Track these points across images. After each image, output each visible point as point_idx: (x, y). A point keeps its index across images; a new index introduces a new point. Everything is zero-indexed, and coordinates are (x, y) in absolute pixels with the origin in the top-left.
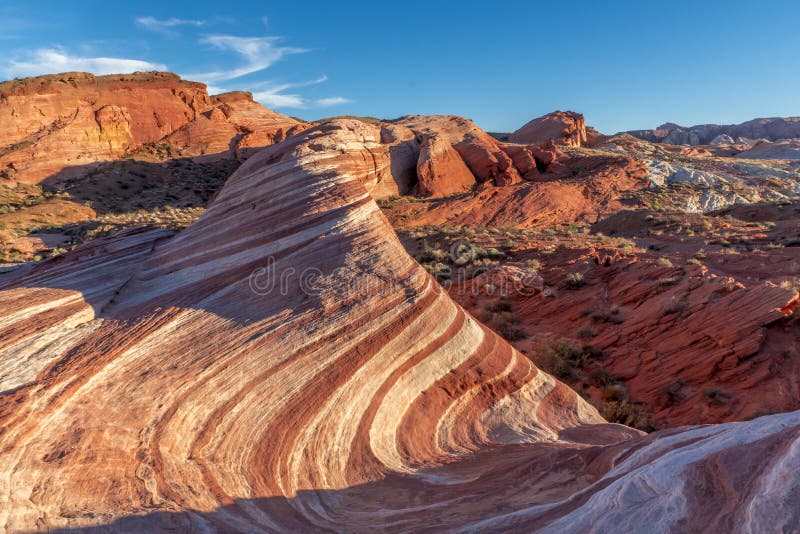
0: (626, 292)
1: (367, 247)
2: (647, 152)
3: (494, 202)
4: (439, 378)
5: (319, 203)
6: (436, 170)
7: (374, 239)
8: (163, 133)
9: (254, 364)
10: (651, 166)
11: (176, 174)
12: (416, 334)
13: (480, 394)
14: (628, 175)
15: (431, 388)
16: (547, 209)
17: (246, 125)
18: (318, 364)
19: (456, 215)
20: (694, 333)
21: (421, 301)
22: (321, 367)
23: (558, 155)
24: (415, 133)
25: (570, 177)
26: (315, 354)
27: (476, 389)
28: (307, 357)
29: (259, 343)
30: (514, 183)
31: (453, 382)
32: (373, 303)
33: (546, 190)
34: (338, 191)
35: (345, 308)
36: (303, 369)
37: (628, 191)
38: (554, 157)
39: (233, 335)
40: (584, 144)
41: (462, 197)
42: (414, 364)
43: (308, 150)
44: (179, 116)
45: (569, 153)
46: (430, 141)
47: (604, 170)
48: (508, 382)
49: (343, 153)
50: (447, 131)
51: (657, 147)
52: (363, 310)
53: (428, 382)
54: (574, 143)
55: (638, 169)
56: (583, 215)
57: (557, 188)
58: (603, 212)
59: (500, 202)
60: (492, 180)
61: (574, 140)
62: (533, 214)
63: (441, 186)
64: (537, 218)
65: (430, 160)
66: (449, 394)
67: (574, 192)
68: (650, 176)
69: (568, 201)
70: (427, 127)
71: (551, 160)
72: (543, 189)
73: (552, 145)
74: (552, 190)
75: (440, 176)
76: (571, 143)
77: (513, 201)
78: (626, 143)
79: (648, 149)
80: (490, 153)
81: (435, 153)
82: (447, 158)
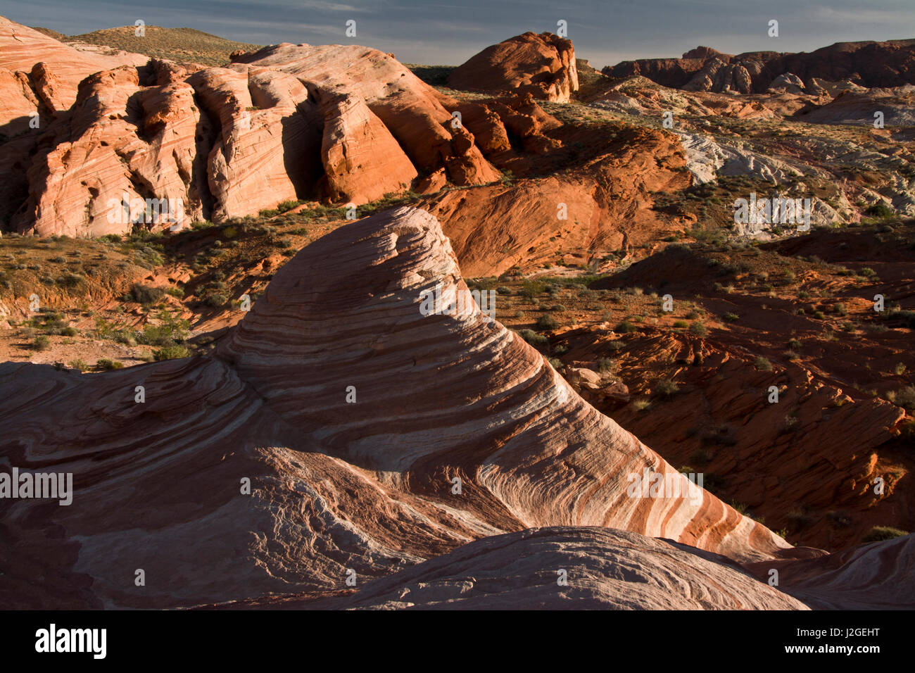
0: (730, 403)
4: (686, 525)
6: (352, 154)
10: (691, 146)
13: (711, 534)
14: (659, 164)
15: (683, 533)
16: (547, 229)
20: (811, 455)
23: (541, 120)
24: (307, 84)
27: (708, 531)
33: (540, 194)
35: (613, 479)
37: (660, 193)
38: (537, 124)
40: (575, 95)
45: (556, 115)
46: (342, 106)
47: (620, 154)
48: (726, 524)
51: (691, 101)
53: (681, 529)
54: (560, 90)
55: (672, 153)
56: (601, 237)
57: (555, 190)
58: (630, 232)
59: (473, 218)
60: (443, 169)
61: (559, 87)
62: (527, 239)
63: (364, 183)
64: (534, 245)
65: (344, 139)
66: (694, 535)
67: (581, 196)
68: (690, 165)
69: (576, 213)
70: (323, 71)
71: (533, 131)
72: (536, 192)
73: (529, 102)
74: (550, 196)
75: (360, 167)
76: (555, 93)
77: (493, 216)
78: (643, 93)
79: (678, 104)
80: (436, 122)
81: (350, 127)
82: (369, 135)
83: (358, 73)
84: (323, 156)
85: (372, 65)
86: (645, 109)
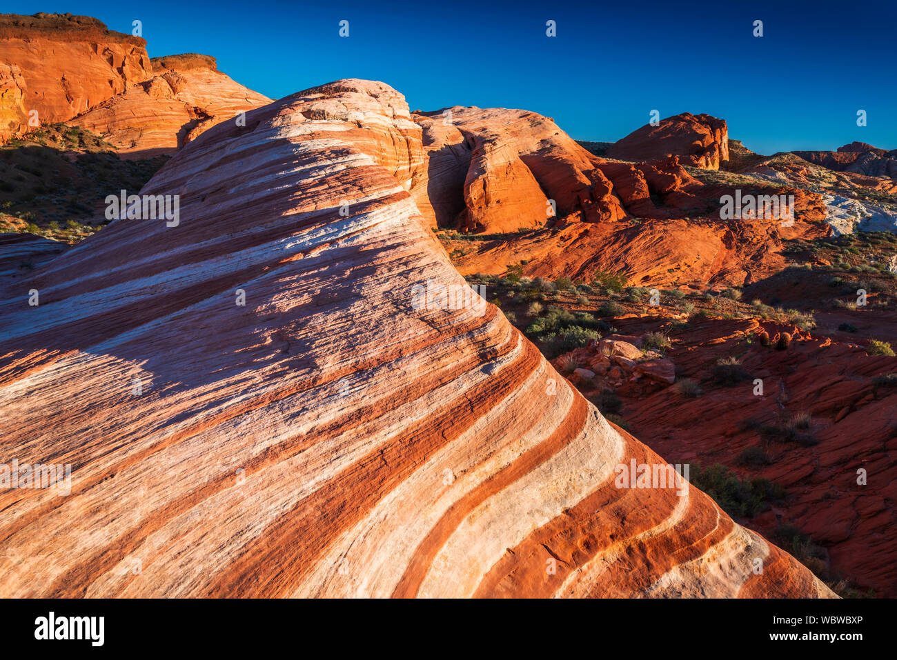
0: (820, 392)
1: (403, 268)
2: (823, 184)
3: (582, 246)
4: (542, 522)
5: (317, 194)
6: (492, 189)
7: (417, 257)
8: (74, 110)
9: (171, 473)
10: (832, 204)
11: (89, 175)
12: (498, 432)
13: (621, 560)
14: (797, 216)
15: (524, 544)
16: (667, 261)
17: (202, 106)
18: (303, 479)
19: (523, 262)
21: (505, 370)
23: (684, 181)
24: (464, 133)
25: (703, 215)
26: (299, 459)
27: (613, 552)
28: (281, 465)
29: (187, 430)
30: (614, 219)
31: (570, 534)
32: (414, 368)
33: (665, 231)
34: (352, 177)
35: (362, 373)
36: (271, 489)
37: (794, 241)
38: (679, 182)
39: (136, 413)
40: (723, 165)
41: (532, 235)
42: (494, 493)
43: (302, 118)
44: (101, 86)
45: (700, 178)
46: (487, 147)
48: (676, 540)
49: (360, 126)
50: (515, 134)
51: (839, 177)
52: (395, 380)
53: (521, 531)
54: (710, 162)
55: (811, 207)
56: (722, 274)
57: (682, 229)
58: (754, 271)
59: (593, 247)
60: (579, 212)
61: (709, 159)
62: (643, 267)
63: (500, 217)
64: (650, 273)
65: (485, 175)
66: (559, 558)
67: (709, 237)
68: (829, 220)
69: (699, 250)
70: (483, 125)
71: (674, 187)
72: (661, 229)
73: (675, 164)
74: (675, 233)
75: (498, 202)
76: (704, 163)
77: (614, 246)
78: (791, 168)
79: (826, 179)
80: (578, 171)
81: (493, 166)
82: (511, 175)
83: (515, 130)
84: (465, 189)
85: (530, 124)
86: (792, 181)
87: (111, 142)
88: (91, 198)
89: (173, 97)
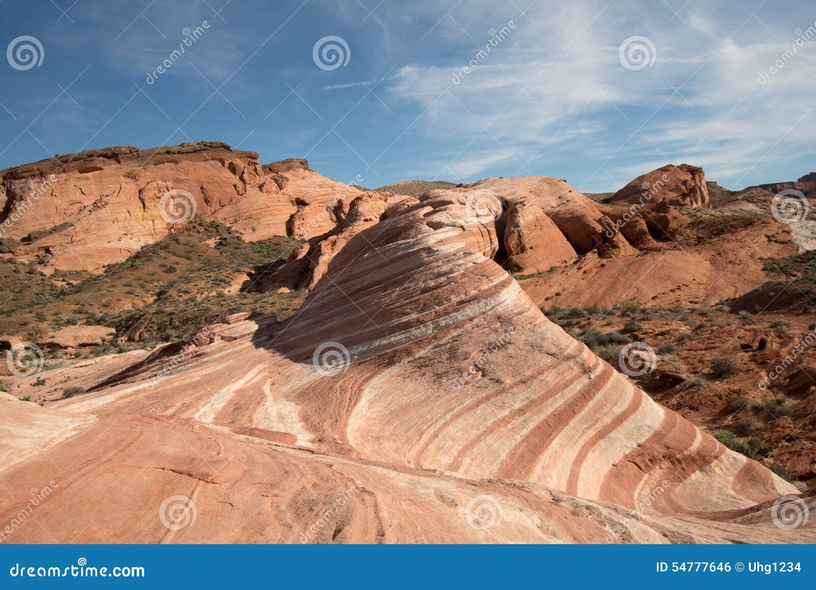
3: (601, 277)
4: (627, 451)
6: (525, 239)
8: (210, 209)
9: (458, 434)
12: (599, 408)
13: (670, 468)
14: (769, 239)
15: (620, 461)
16: (669, 283)
17: (301, 196)
18: (515, 435)
21: (597, 376)
22: (518, 438)
26: (510, 426)
27: (665, 464)
28: (503, 429)
30: (623, 252)
31: (641, 455)
33: (665, 260)
36: (503, 439)
37: (770, 258)
42: (602, 438)
43: (428, 228)
44: (229, 190)
45: (688, 215)
46: (519, 207)
47: (736, 234)
48: (697, 457)
49: (464, 230)
50: (538, 195)
53: (618, 455)
54: (694, 201)
55: (780, 231)
56: (715, 289)
57: (678, 257)
58: (741, 286)
59: (610, 277)
60: (595, 250)
61: (693, 199)
63: (534, 259)
64: (656, 294)
65: (519, 229)
66: (640, 468)
67: (700, 262)
68: (796, 239)
69: (694, 273)
70: (512, 190)
72: (662, 259)
73: (667, 208)
74: (672, 261)
75: (531, 248)
76: (689, 203)
78: (761, 200)
80: (590, 219)
81: (525, 221)
82: (539, 226)
83: (538, 191)
84: (505, 240)
86: (762, 210)
87: (238, 229)
88: (227, 272)
89: (280, 192)
